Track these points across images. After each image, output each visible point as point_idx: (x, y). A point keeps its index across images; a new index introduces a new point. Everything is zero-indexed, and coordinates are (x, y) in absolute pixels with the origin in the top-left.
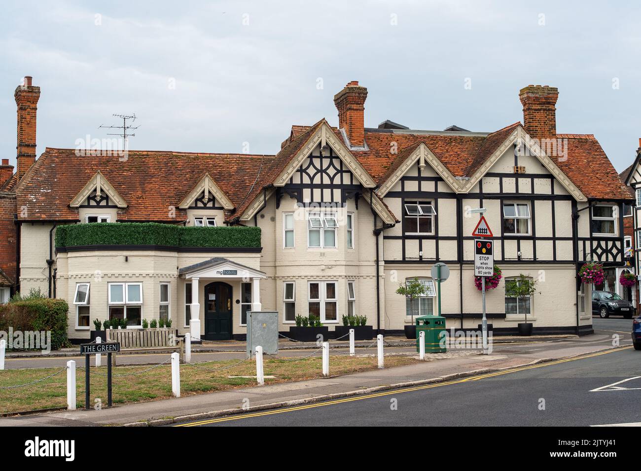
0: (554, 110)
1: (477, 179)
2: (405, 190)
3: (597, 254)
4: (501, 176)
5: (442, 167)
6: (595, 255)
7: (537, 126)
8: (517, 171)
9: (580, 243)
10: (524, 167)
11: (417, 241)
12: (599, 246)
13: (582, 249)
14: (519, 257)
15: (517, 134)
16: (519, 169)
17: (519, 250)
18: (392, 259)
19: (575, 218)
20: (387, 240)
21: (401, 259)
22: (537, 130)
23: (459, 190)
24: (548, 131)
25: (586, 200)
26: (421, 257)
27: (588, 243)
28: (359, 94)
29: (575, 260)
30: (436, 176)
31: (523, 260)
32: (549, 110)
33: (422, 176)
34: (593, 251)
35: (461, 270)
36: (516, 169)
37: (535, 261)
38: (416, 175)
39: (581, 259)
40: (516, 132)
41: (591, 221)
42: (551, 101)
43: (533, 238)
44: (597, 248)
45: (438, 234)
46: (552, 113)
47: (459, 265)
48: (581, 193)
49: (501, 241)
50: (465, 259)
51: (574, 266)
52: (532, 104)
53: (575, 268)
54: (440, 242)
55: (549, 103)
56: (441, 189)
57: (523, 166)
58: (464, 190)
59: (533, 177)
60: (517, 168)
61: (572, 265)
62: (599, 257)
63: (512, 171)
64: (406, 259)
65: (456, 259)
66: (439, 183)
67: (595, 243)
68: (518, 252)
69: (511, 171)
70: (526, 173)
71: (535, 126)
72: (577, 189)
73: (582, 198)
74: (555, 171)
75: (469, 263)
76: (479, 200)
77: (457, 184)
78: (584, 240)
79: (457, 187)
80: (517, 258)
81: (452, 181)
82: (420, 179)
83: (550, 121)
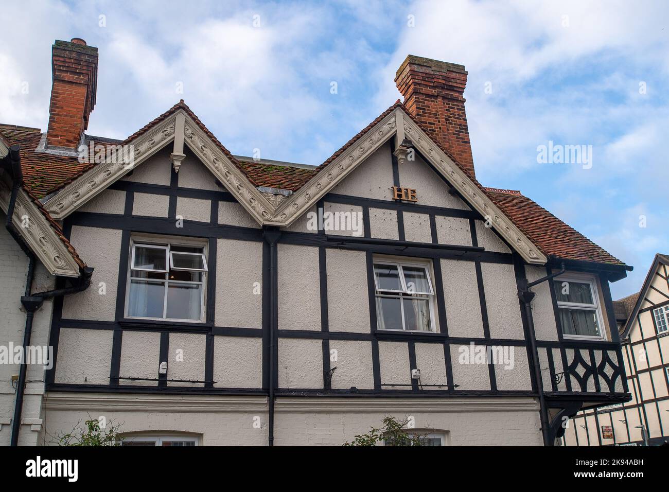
0: (463, 101)
1: (310, 199)
2: (134, 213)
3: (577, 376)
4: (366, 204)
5: (226, 166)
6: (573, 379)
7: (434, 124)
8: (400, 196)
9: (542, 353)
10: (414, 191)
11: (156, 337)
12: (578, 359)
13: (547, 365)
14: (415, 381)
15: (395, 122)
16: (403, 194)
17: (413, 365)
18: (80, 381)
19: (526, 299)
20: (69, 330)
21: (106, 382)
22: (435, 131)
23: (268, 216)
24: (454, 134)
25: (543, 260)
26: (163, 377)
27: (557, 353)
28: (79, 54)
29: (536, 390)
30: (216, 188)
31: (425, 388)
32: (453, 99)
33: (179, 185)
34: (569, 370)
35: (271, 413)
36: (396, 193)
37: (451, 392)
38: (165, 181)
39: (547, 387)
40: (393, 119)
41: (558, 311)
42: (455, 85)
43: (443, 339)
44: (575, 364)
45: (213, 321)
46: (458, 106)
47: (265, 400)
48: (532, 246)
49: (370, 343)
50: (282, 385)
51: (535, 404)
52: (420, 84)
53: (538, 407)
54: (219, 341)
55: (452, 88)
56: (227, 216)
57: (410, 187)
58: (278, 218)
59: (433, 212)
60: (399, 190)
61: (531, 400)
62: (583, 382)
63: (389, 198)
64: (122, 382)
65: (257, 383)
66: (223, 206)
67: (570, 354)
68: (411, 369)
69: (387, 196)
70: (418, 203)
71: (430, 123)
72: (523, 237)
73: (535, 256)
74: (476, 198)
75: (292, 394)
76: (317, 249)
77: (262, 204)
78: (549, 345)
79: (261, 210)
80: (410, 383)
81: (248, 196)
82: (173, 191)
83: (457, 118)
